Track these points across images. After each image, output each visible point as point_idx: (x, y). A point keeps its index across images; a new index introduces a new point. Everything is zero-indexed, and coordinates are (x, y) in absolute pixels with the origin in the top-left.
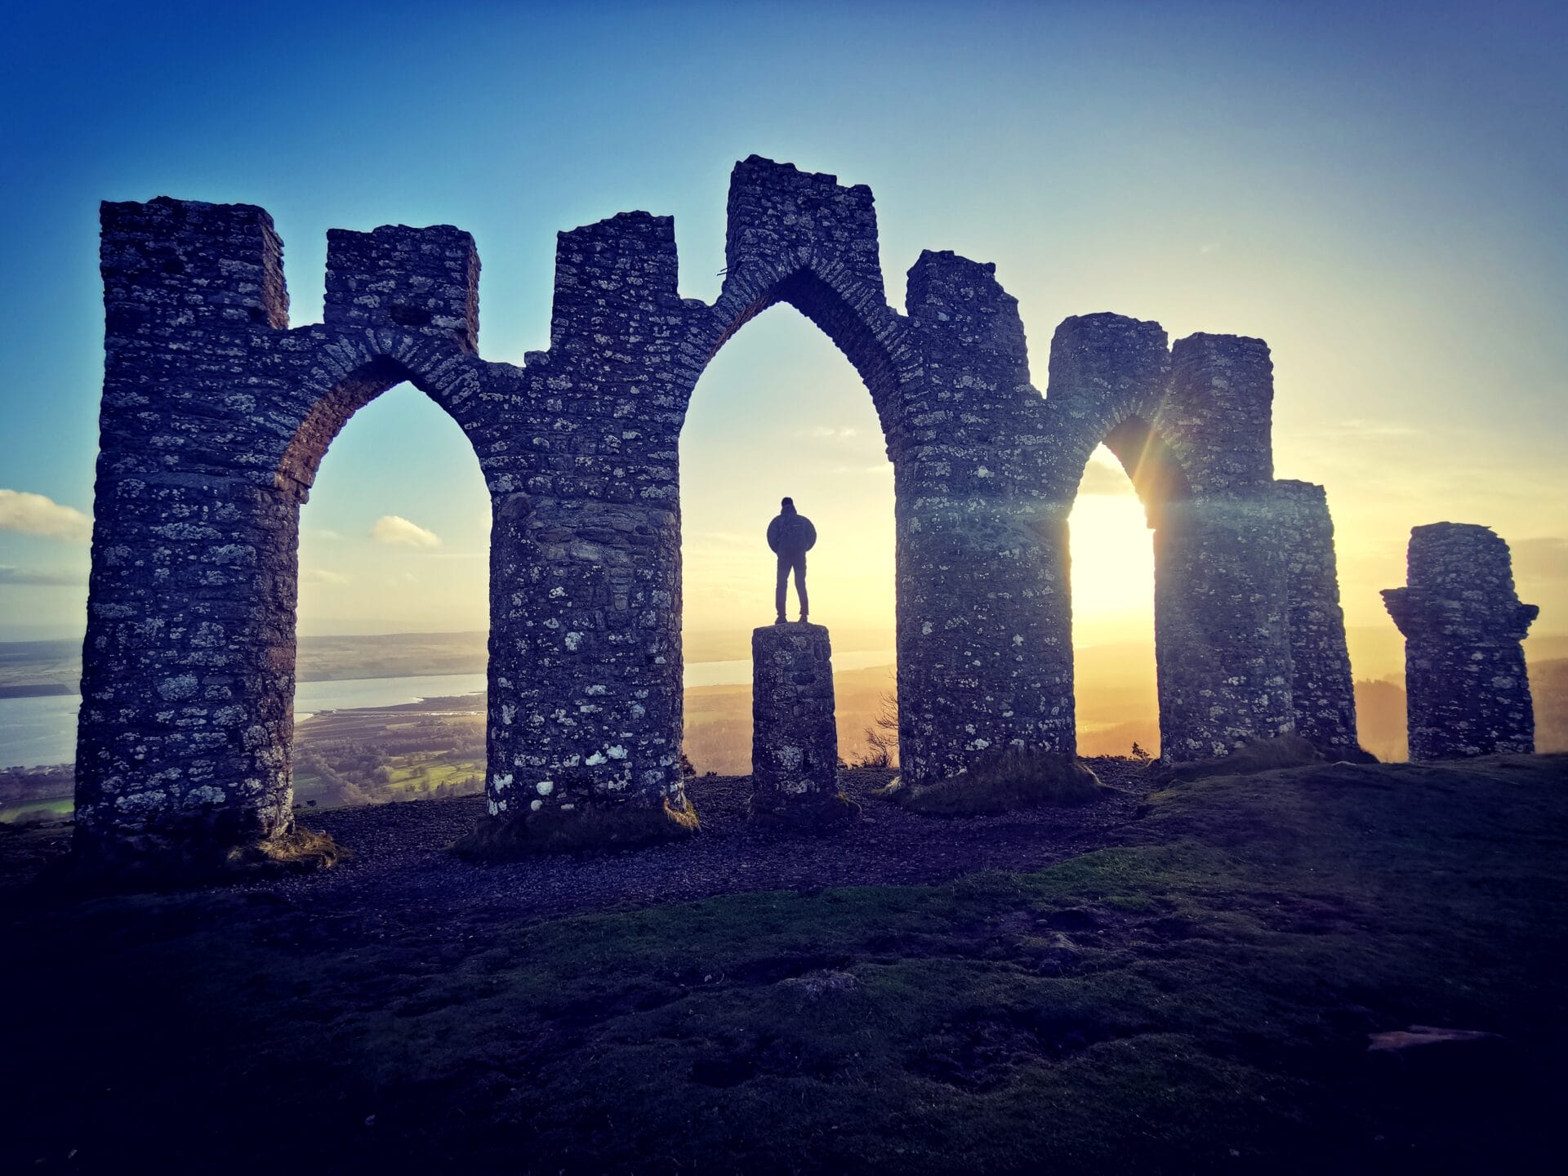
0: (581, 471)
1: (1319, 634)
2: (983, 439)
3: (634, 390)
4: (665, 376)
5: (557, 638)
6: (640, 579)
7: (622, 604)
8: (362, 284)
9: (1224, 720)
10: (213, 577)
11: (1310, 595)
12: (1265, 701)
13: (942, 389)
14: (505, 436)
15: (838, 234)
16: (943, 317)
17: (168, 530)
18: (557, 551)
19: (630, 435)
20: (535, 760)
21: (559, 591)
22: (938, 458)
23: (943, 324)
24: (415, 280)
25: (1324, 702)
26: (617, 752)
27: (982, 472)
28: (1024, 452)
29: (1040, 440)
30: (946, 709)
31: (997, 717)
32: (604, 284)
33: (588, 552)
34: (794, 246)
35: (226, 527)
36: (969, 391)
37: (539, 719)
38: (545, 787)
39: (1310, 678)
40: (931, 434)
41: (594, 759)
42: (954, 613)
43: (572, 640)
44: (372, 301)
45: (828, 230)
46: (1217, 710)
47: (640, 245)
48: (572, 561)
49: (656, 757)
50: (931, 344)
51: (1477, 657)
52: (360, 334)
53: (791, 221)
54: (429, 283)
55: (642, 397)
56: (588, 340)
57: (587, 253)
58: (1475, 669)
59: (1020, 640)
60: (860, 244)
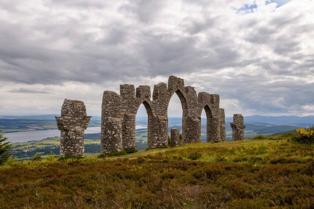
0: (160, 112)
2: (194, 108)
3: (164, 104)
4: (167, 102)
8: (143, 93)
9: (214, 139)
11: (222, 124)
12: (218, 137)
13: (190, 102)
14: (154, 109)
16: (190, 94)
17: (132, 120)
18: (162, 122)
19: (164, 109)
20: (160, 142)
21: (162, 126)
24: (147, 93)
25: (223, 138)
27: (193, 112)
28: (197, 110)
29: (198, 108)
30: (190, 138)
31: (195, 138)
33: (164, 122)
36: (192, 103)
37: (160, 138)
39: (222, 135)
40: (189, 108)
41: (165, 142)
42: (191, 127)
43: (163, 130)
44: (144, 95)
45: (180, 85)
46: (213, 138)
47: (164, 87)
50: (189, 97)
51: (239, 132)
52: (143, 99)
53: (177, 84)
54: (148, 93)
55: (165, 104)
56: (161, 98)
57: (160, 89)
58: (239, 133)
59: (197, 130)
60: (183, 86)
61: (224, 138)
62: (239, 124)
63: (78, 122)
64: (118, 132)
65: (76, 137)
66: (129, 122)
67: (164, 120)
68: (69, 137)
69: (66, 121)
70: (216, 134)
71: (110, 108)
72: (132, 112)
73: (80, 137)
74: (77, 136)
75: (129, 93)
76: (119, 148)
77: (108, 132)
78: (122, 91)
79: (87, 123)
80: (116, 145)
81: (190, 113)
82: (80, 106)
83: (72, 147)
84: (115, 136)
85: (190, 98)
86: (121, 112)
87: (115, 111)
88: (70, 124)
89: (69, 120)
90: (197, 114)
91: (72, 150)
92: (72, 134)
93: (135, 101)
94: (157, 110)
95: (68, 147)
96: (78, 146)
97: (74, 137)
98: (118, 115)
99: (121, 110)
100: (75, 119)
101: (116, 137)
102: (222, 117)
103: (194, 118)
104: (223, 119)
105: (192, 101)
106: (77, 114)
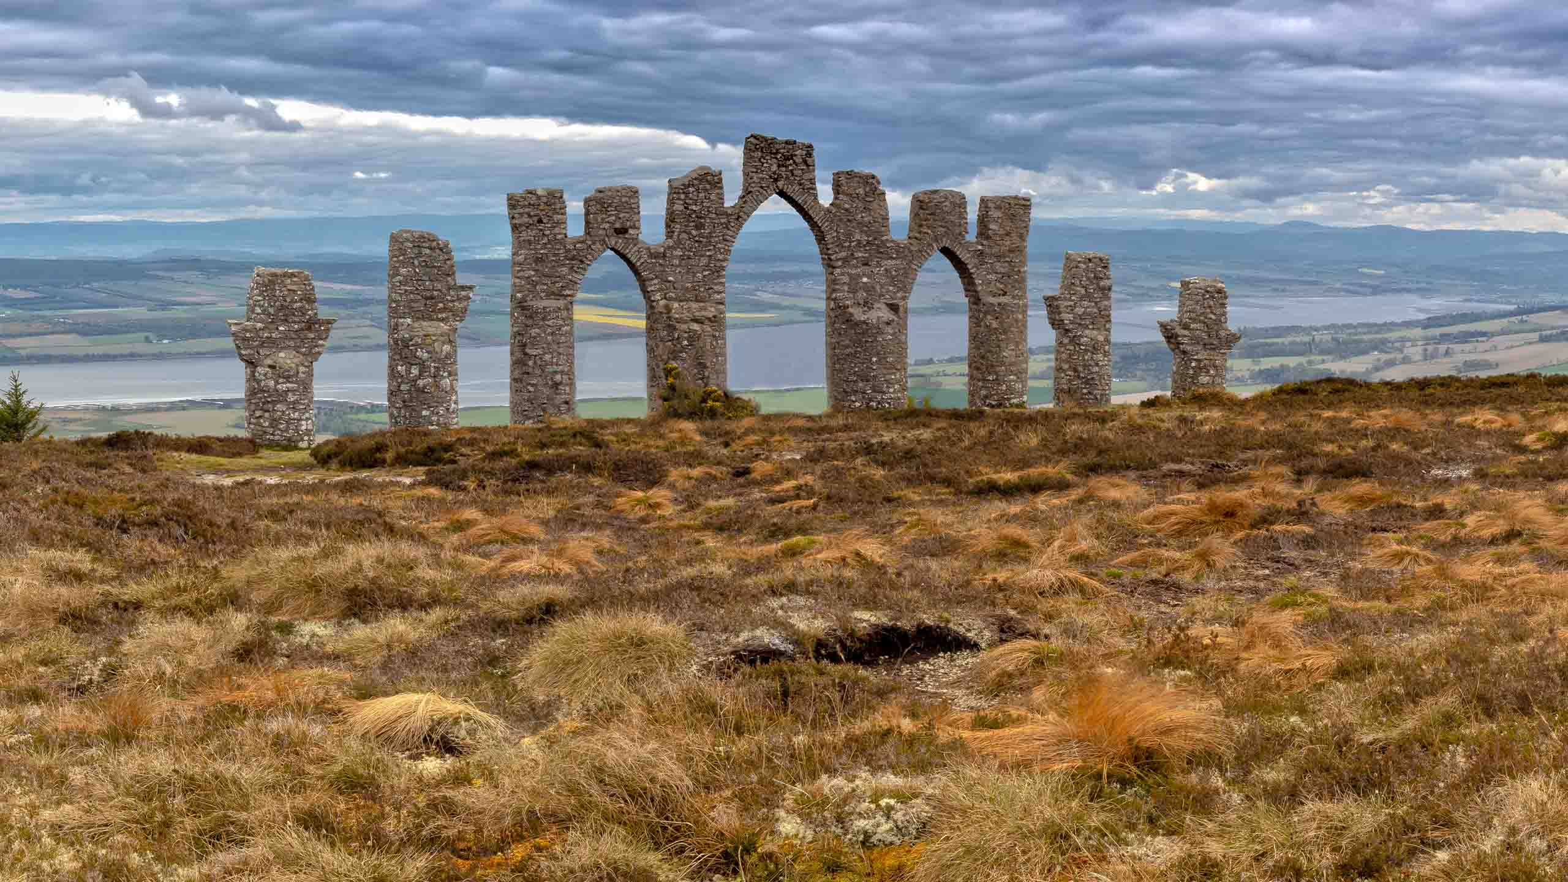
0: (687, 289)
1: (1086, 351)
2: (866, 264)
3: (708, 253)
4: (721, 246)
6: (714, 336)
8: (603, 219)
9: (986, 397)
11: (1087, 327)
12: (1004, 387)
13: (845, 241)
15: (795, 172)
16: (847, 206)
17: (550, 323)
18: (684, 327)
19: (706, 273)
21: (686, 343)
22: (843, 274)
23: (846, 210)
24: (621, 215)
27: (865, 280)
28: (886, 270)
29: (894, 262)
32: (694, 207)
33: (696, 327)
34: (776, 180)
36: (859, 242)
40: (840, 263)
42: (847, 347)
44: (607, 226)
45: (791, 171)
46: (984, 392)
47: (708, 187)
48: (690, 331)
50: (841, 220)
51: (1193, 364)
52: (604, 240)
53: (774, 168)
54: (627, 215)
55: (710, 256)
56: (689, 233)
57: (686, 194)
59: (874, 359)
60: (807, 176)
62: (1192, 326)
63: (286, 337)
64: (433, 370)
65: (277, 383)
66: (537, 330)
67: (695, 320)
68: (258, 382)
69: (248, 335)
70: (996, 373)
71: (406, 291)
72: (553, 293)
73: (288, 385)
74: (281, 380)
75: (540, 221)
77: (399, 368)
78: (513, 218)
79: (321, 342)
80: (424, 413)
81: (846, 288)
82: (294, 287)
83: (267, 415)
84: (421, 383)
85: (849, 220)
86: (453, 301)
87: (427, 298)
88: (262, 345)
89: (257, 331)
90: (888, 291)
91: (267, 424)
92: (265, 375)
93: (568, 251)
94: (670, 282)
95: (258, 413)
96: (283, 412)
97: (272, 383)
98: (441, 311)
99: (452, 293)
100: (277, 328)
101: (425, 387)
102: (1088, 296)
103: (867, 305)
104: (1096, 303)
105: (857, 237)
106: (285, 313)
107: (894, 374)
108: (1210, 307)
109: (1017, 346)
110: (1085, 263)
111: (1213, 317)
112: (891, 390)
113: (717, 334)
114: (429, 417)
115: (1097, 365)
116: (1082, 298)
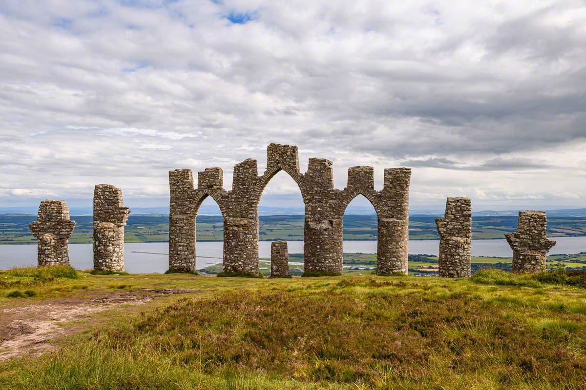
0: (237, 212)
1: (452, 248)
2: (321, 202)
3: (247, 196)
4: (252, 193)
5: (231, 243)
6: (245, 233)
7: (242, 238)
8: (203, 181)
9: (381, 268)
10: (184, 232)
14: (225, 207)
15: (287, 159)
16: (311, 174)
17: (178, 225)
18: (231, 228)
19: (246, 205)
21: (231, 235)
23: (311, 176)
24: (211, 180)
25: (451, 268)
26: (240, 263)
27: (319, 209)
28: (330, 204)
29: (334, 201)
32: (241, 176)
33: (236, 228)
34: (278, 163)
35: (185, 224)
36: (317, 191)
38: (229, 268)
39: (447, 261)
41: (237, 264)
43: (233, 244)
44: (205, 184)
46: (380, 266)
47: (249, 167)
48: (233, 230)
49: (248, 265)
50: (308, 181)
51: (521, 257)
52: (203, 190)
53: (277, 158)
54: (213, 180)
55: (248, 198)
56: (239, 188)
57: (239, 170)
58: (520, 261)
59: (318, 247)
60: (292, 161)
61: (453, 269)
62: (521, 236)
64: (104, 243)
67: (236, 226)
72: (182, 213)
73: (46, 247)
75: (178, 182)
76: (106, 266)
79: (63, 230)
80: (100, 261)
81: (310, 213)
82: (55, 208)
85: (312, 181)
86: (117, 214)
87: (106, 213)
88: (40, 231)
89: (38, 225)
90: (331, 215)
93: (189, 195)
94: (230, 209)
96: (44, 258)
98: (112, 218)
99: (117, 210)
100: (46, 224)
102: (456, 219)
103: (320, 222)
104: (461, 223)
105: (316, 189)
106: (49, 218)
107: (329, 254)
108: (534, 226)
109: (397, 243)
110: (454, 202)
111: (536, 232)
112: (327, 262)
113: (247, 232)
114: (102, 263)
115: (459, 255)
116: (452, 220)
